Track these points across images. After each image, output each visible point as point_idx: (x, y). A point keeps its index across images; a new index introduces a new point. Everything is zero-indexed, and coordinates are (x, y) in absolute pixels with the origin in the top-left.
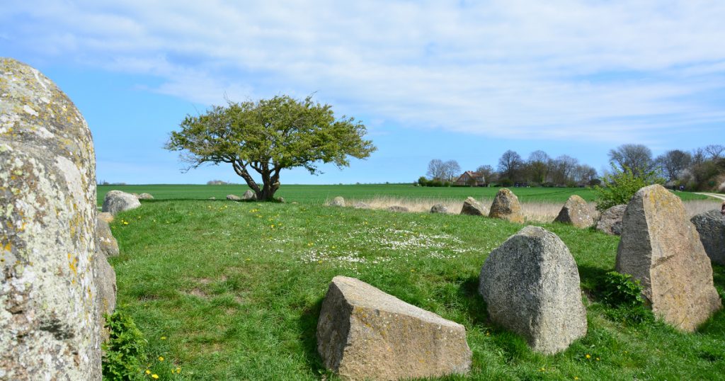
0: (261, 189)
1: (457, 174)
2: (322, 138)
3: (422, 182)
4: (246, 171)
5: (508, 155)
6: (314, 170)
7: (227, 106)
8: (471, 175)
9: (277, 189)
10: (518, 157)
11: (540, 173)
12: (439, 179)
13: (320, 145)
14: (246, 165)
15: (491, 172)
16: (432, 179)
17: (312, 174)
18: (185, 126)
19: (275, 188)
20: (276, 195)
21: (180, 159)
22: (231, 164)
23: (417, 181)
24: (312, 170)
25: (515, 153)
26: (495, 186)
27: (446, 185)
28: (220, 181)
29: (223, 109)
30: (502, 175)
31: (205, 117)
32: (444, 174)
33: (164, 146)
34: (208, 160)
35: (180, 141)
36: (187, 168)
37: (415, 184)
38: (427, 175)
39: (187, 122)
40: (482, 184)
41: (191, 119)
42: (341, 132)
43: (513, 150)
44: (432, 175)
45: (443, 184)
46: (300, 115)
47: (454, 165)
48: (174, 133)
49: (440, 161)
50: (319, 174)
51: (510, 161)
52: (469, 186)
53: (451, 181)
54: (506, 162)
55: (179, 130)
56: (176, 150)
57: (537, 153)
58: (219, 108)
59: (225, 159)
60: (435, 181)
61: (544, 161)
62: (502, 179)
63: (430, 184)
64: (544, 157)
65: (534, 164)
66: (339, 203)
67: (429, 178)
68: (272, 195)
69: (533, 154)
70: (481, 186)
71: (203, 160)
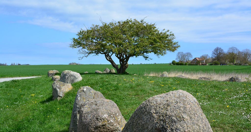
0: (119, 67)
1: (191, 59)
2: (154, 41)
3: (174, 63)
4: (111, 59)
5: (217, 50)
6: (147, 58)
7: (101, 25)
8: (198, 59)
9: (127, 67)
10: (222, 50)
11: (234, 58)
12: (182, 61)
13: (153, 45)
14: (111, 55)
15: (208, 58)
16: (178, 61)
17: (146, 59)
18: (80, 35)
19: (126, 67)
20: (127, 70)
21: (79, 52)
22: (104, 55)
23: (171, 62)
24: (146, 58)
25: (221, 48)
26: (210, 65)
27: (186, 64)
28: (75, 63)
29: (99, 27)
30: (214, 60)
31: (90, 31)
32: (184, 59)
33: (70, 46)
34: (92, 53)
35: (78, 43)
36: (82, 57)
37: (170, 64)
38: (176, 59)
39: (81, 33)
40: (204, 64)
41: (83, 32)
42: (163, 38)
43: (219, 47)
44: (179, 60)
45: (184, 64)
46: (142, 29)
47: (189, 54)
48: (74, 39)
49: (182, 53)
50: (150, 60)
51: (218, 52)
52: (197, 65)
53: (188, 62)
54: (216, 53)
55: (77, 37)
56: (76, 48)
57: (232, 48)
58: (96, 26)
59: (101, 52)
60: (180, 63)
61: (235, 52)
62: (214, 62)
63: (178, 64)
64: (235, 50)
65: (230, 53)
66: (165, 76)
67: (177, 61)
68: (125, 71)
69: (230, 48)
70: (203, 65)
71: (90, 53)
